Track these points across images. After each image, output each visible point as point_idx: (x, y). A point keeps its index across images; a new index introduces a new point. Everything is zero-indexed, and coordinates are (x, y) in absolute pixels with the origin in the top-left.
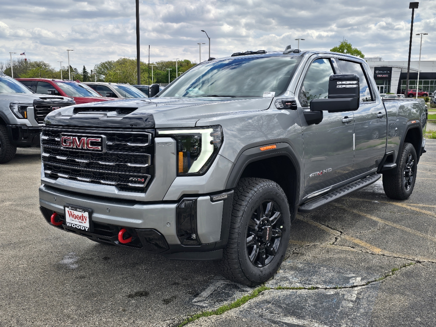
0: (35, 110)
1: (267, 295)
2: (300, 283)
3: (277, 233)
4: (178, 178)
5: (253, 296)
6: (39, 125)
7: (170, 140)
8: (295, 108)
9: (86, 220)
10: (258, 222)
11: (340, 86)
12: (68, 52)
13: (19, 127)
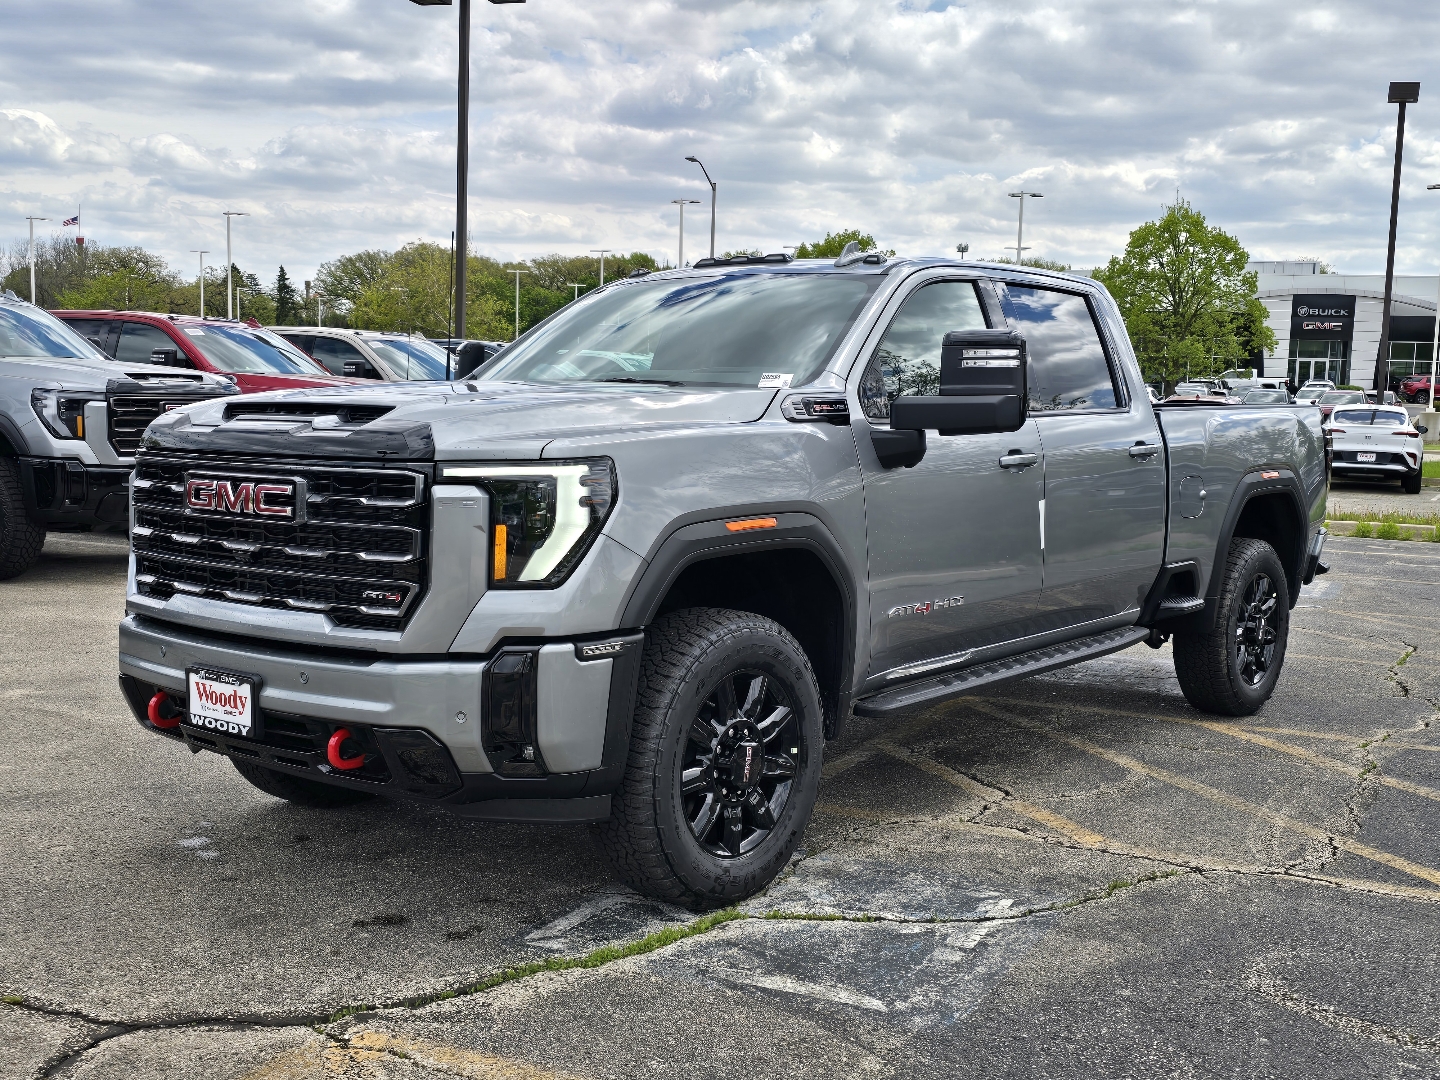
0: (111, 413)
1: (733, 931)
2: (838, 905)
3: (780, 766)
4: (491, 593)
5: (696, 930)
6: (121, 459)
7: (474, 492)
8: (844, 420)
9: (243, 706)
10: (720, 729)
11: (971, 363)
12: (228, 218)
13: (58, 464)
